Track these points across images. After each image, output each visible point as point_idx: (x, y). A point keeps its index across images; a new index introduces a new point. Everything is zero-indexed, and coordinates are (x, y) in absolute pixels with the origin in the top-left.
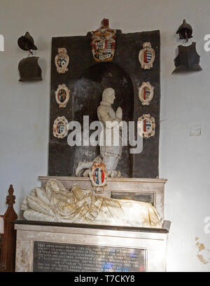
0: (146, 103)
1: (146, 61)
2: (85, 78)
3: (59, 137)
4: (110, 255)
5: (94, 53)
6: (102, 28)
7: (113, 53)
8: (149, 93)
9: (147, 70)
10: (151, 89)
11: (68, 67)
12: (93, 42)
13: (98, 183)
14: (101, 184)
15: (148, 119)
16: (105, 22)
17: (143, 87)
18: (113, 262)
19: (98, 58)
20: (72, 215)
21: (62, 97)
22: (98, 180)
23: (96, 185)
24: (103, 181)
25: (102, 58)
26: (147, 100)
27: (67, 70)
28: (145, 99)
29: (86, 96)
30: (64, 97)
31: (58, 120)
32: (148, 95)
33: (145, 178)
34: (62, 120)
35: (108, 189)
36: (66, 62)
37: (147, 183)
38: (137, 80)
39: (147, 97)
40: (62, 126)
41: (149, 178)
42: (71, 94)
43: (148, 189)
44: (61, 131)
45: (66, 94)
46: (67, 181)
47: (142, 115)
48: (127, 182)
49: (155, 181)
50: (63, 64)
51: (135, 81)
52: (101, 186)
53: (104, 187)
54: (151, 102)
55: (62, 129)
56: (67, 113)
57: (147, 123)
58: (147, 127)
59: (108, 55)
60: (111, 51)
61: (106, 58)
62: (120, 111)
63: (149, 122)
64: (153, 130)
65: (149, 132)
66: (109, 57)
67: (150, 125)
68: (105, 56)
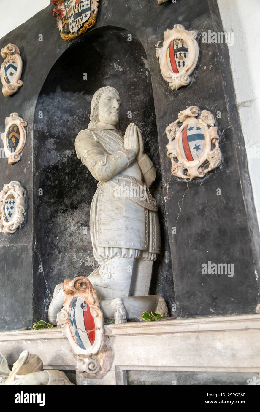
5: (61, 28)
7: (94, 6)
8: (186, 50)
10: (189, 40)
11: (22, 78)
13: (82, 346)
14: (90, 348)
17: (166, 44)
19: (69, 33)
22: (77, 333)
24: (92, 337)
26: (182, 71)
27: (21, 83)
30: (14, 140)
31: (6, 193)
32: (181, 58)
33: (218, 314)
34: (11, 192)
35: (115, 363)
36: (15, 69)
37: (226, 333)
38: (154, 37)
39: (181, 64)
40: (10, 203)
41: (231, 314)
42: (29, 128)
43: (234, 356)
44: (8, 216)
45: (18, 132)
46: (24, 342)
47: (176, 118)
48: (163, 336)
49: (250, 325)
50: (11, 74)
51: (148, 43)
52: (92, 354)
53: (99, 356)
54: (196, 75)
55: (10, 210)
56: (23, 173)
57: (190, 133)
58: (192, 144)
59: (84, 15)
60: (89, 4)
61: (81, 23)
62: (131, 132)
63: (195, 129)
64: (213, 146)
65: (202, 160)
66: (87, 18)
67: (201, 137)
68: (80, 20)
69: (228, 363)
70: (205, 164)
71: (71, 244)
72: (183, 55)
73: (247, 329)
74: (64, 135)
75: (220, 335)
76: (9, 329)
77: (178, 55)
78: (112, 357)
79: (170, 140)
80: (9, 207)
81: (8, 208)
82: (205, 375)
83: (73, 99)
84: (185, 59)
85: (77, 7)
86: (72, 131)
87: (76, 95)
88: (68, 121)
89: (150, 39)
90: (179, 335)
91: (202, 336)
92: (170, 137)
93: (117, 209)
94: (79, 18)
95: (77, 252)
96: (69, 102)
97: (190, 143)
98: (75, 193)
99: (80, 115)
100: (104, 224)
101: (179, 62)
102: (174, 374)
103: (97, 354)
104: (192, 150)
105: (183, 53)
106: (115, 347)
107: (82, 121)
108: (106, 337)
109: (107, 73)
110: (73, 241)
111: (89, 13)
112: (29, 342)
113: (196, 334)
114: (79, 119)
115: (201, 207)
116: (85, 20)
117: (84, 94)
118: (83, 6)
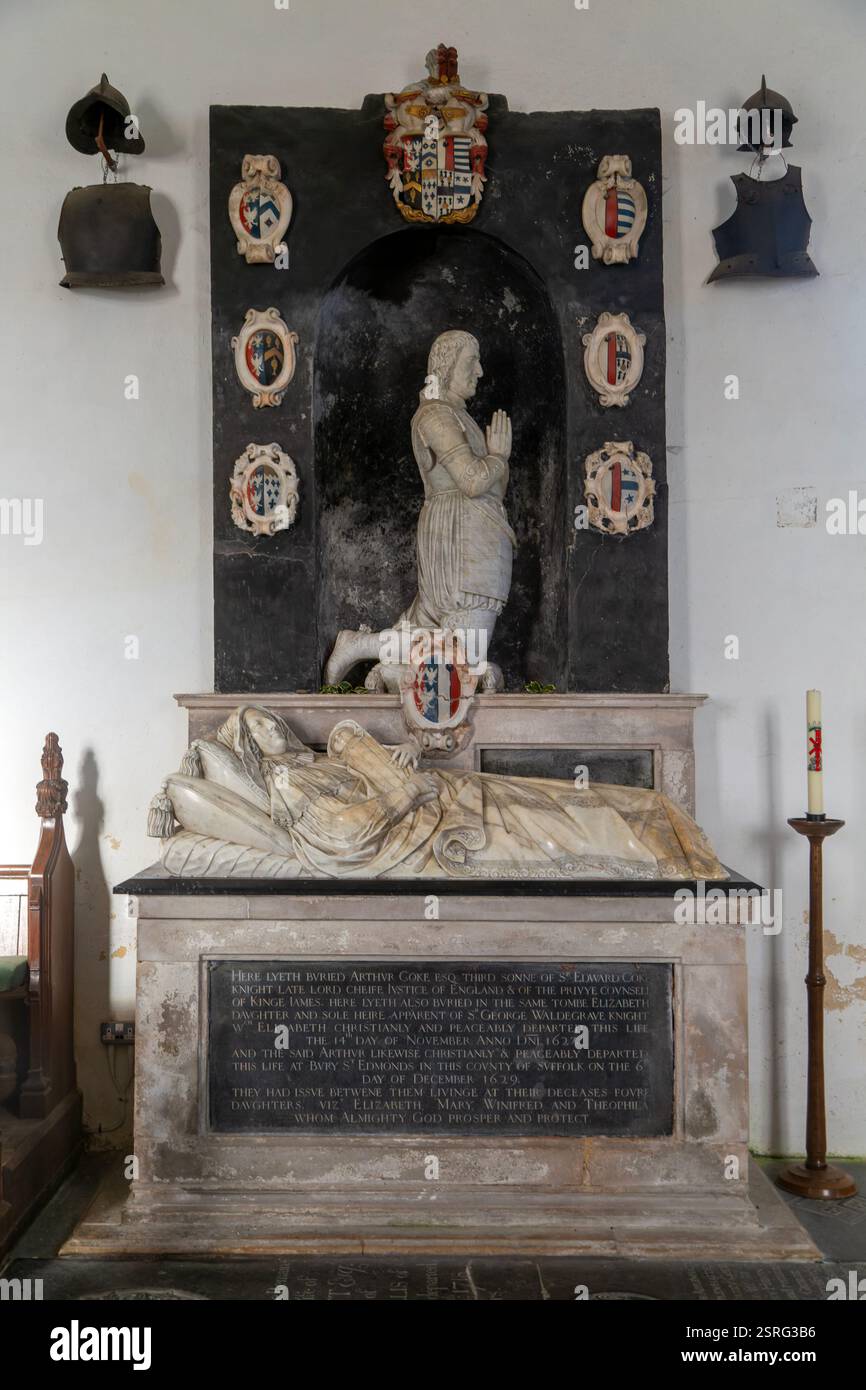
0: (615, 395)
1: (612, 232)
2: (349, 283)
3: (256, 531)
4: (534, 995)
5: (397, 186)
6: (433, 82)
7: (477, 188)
8: (628, 356)
9: (618, 265)
10: (636, 344)
11: (286, 238)
12: (395, 140)
13: (432, 716)
14: (446, 722)
15: (624, 461)
16: (446, 61)
17: (601, 333)
18: (545, 1022)
19: (417, 206)
20: (372, 848)
21: (267, 364)
22: (435, 702)
23: (425, 723)
24: (454, 708)
25: (434, 209)
26: (620, 386)
28: (612, 380)
29: (345, 361)
30: (274, 364)
31: (252, 461)
32: (623, 368)
33: (621, 691)
34: (267, 461)
35: (474, 740)
36: (278, 214)
37: (629, 710)
38: (578, 305)
39: (622, 375)
40: (273, 483)
41: (636, 692)
42: (302, 350)
43: (633, 733)
44: (267, 505)
45: (281, 350)
46: (300, 711)
47: (602, 446)
48: (550, 711)
49: (661, 703)
50: (269, 223)
51: (567, 310)
52: (448, 729)
53: (457, 731)
54: (633, 396)
55: (273, 496)
56: (288, 432)
57: (625, 478)
58: (625, 493)
59: (457, 196)
60: (470, 180)
61: (450, 207)
62: (504, 427)
63: (630, 473)
64: (646, 503)
65: (631, 514)
66: (461, 206)
67: (634, 486)
68: (448, 201)
69: (626, 741)
70: (634, 521)
71: (331, 565)
72: (626, 364)
73: (656, 707)
74: (328, 363)
75: (622, 713)
76: (259, 691)
77: (621, 362)
78: (472, 733)
79: (589, 474)
80: (273, 491)
81: (269, 493)
82: (590, 753)
83: (352, 299)
84: (627, 371)
85: (448, 175)
86: (339, 360)
87: (359, 294)
88: (337, 338)
89: (571, 304)
90: (572, 710)
91: (599, 713)
92: (589, 469)
93: (491, 543)
94: (448, 197)
95: (337, 579)
96: (347, 304)
97: (623, 491)
98: (337, 477)
99: (355, 331)
100: (472, 561)
101: (620, 372)
102: (551, 753)
103: (456, 728)
104: (623, 500)
105: (626, 360)
106: (476, 721)
107: (355, 343)
108: (473, 708)
109: (424, 276)
110: (333, 561)
111: (467, 197)
112: (310, 711)
113: (593, 710)
114: (351, 337)
115: (616, 570)
116: (458, 206)
117: (370, 295)
118: (458, 178)
